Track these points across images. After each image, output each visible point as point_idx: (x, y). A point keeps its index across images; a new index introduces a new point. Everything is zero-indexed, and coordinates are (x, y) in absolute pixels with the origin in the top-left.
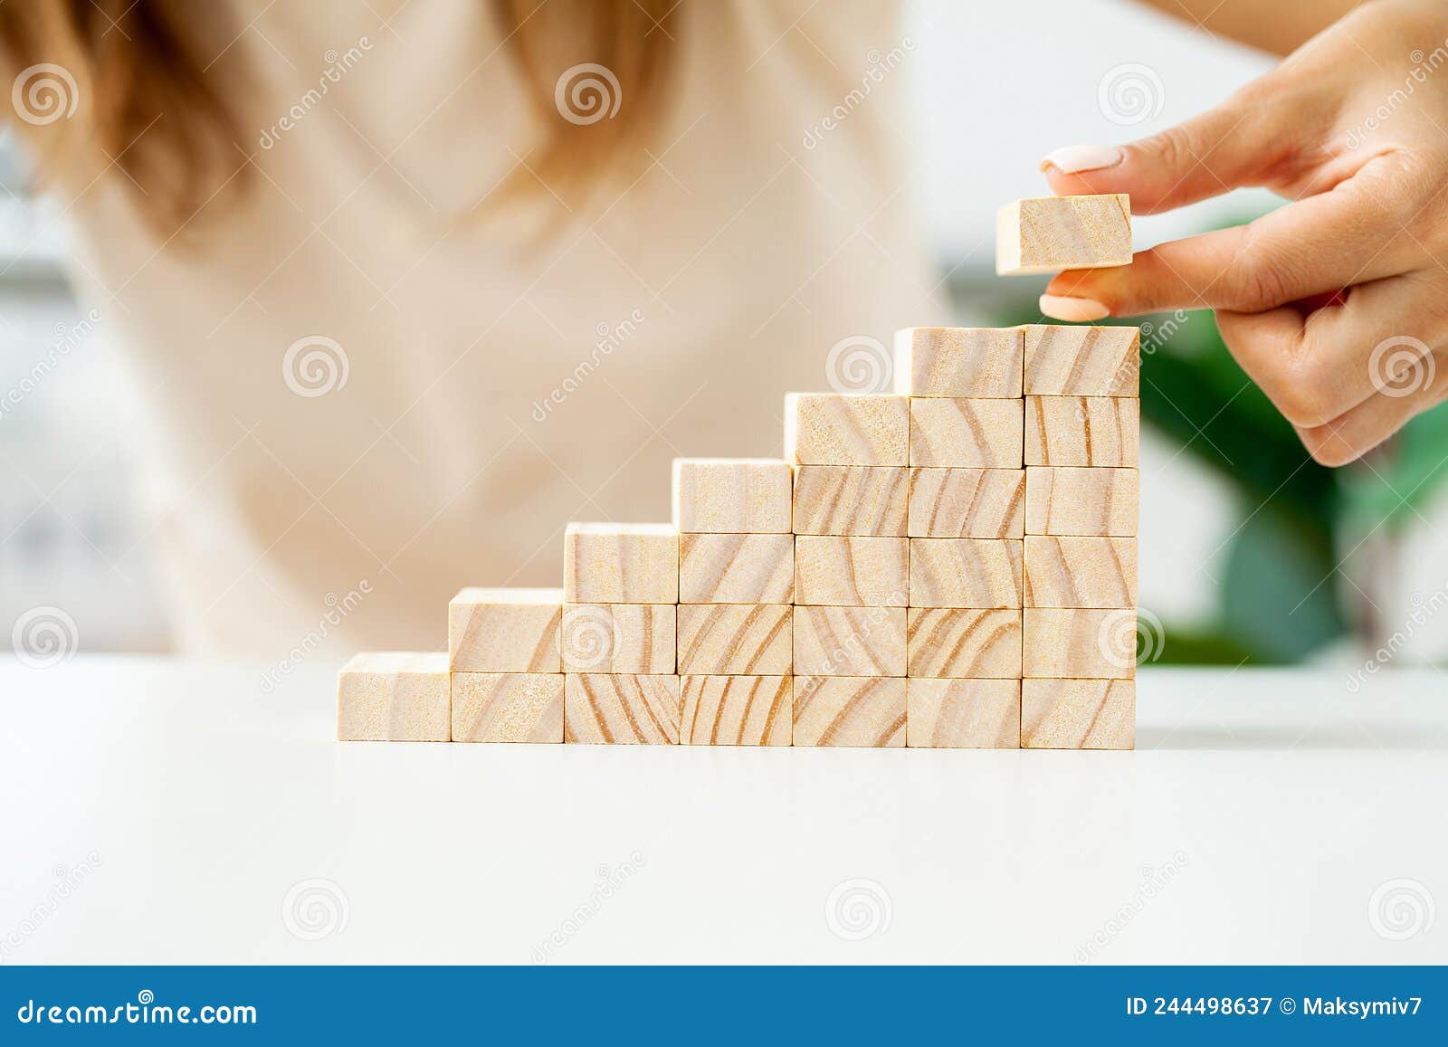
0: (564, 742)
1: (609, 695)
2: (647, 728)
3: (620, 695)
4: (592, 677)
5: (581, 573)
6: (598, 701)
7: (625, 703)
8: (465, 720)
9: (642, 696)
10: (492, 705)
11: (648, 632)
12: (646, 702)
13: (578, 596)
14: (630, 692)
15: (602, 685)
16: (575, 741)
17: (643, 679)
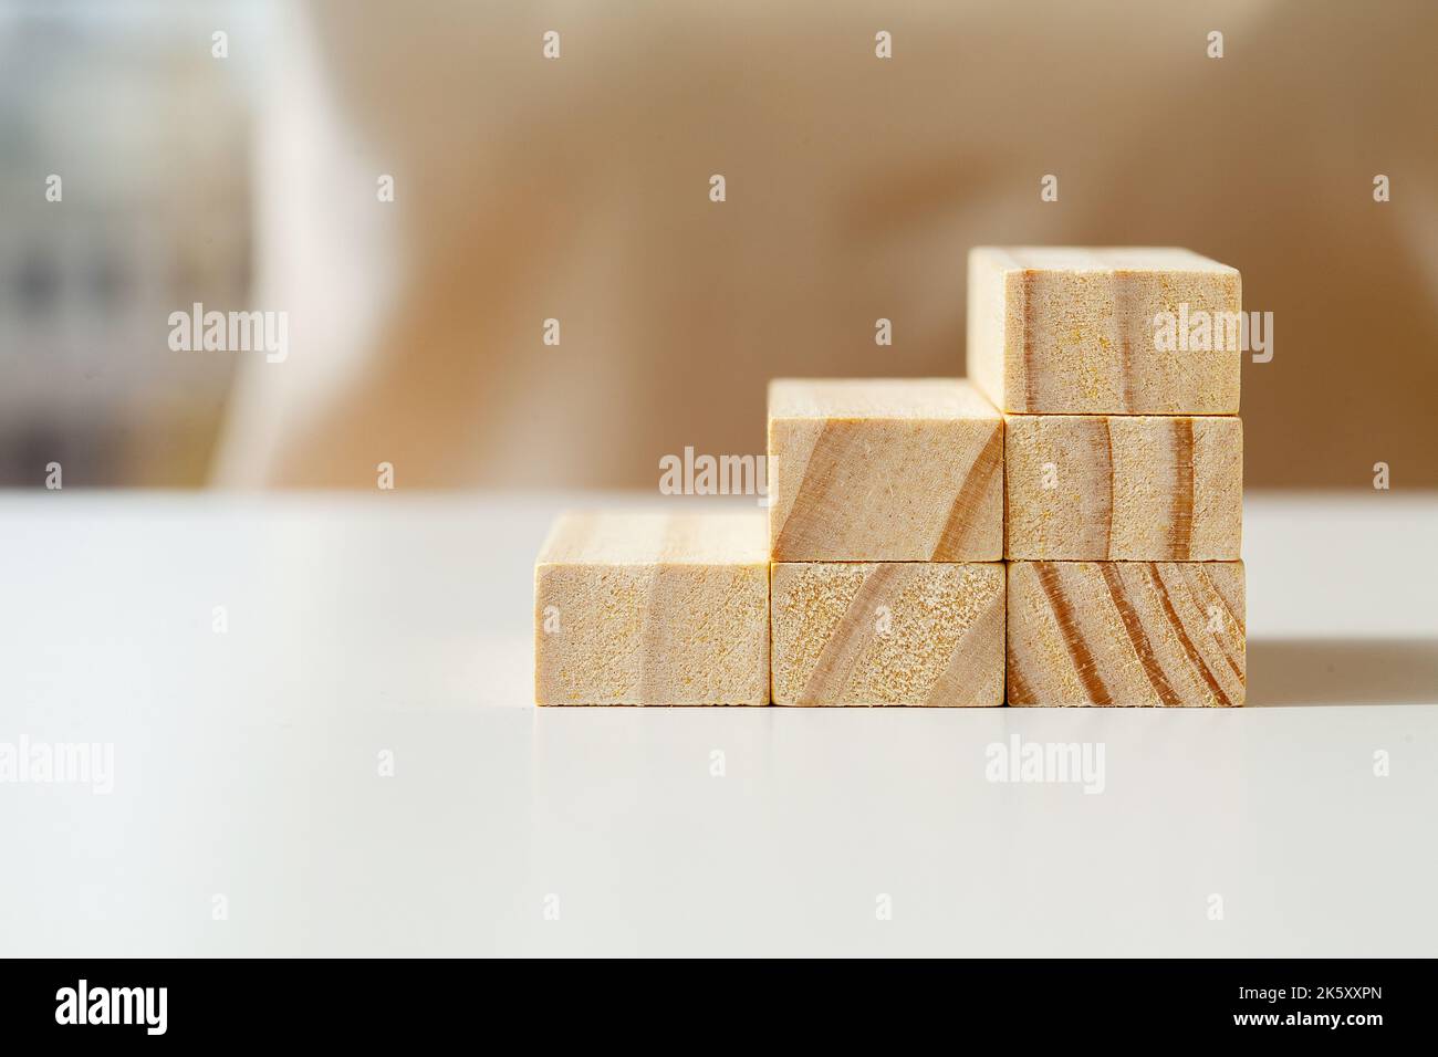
0: (1005, 705)
1: (1100, 606)
2: (1180, 672)
3: (1121, 605)
4: (1063, 568)
5: (1037, 354)
6: (1077, 617)
7: (1132, 622)
8: (799, 660)
9: (1168, 606)
10: (856, 631)
11: (1185, 473)
12: (1175, 620)
13: (1031, 400)
14: (1143, 599)
15: (1084, 585)
16: (1029, 701)
17: (1173, 575)
